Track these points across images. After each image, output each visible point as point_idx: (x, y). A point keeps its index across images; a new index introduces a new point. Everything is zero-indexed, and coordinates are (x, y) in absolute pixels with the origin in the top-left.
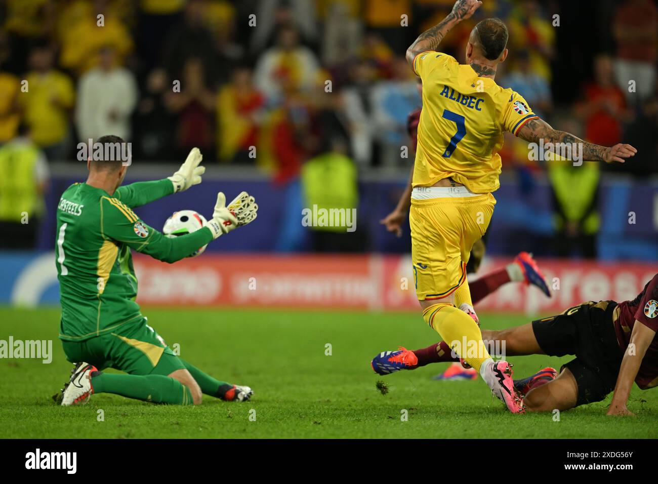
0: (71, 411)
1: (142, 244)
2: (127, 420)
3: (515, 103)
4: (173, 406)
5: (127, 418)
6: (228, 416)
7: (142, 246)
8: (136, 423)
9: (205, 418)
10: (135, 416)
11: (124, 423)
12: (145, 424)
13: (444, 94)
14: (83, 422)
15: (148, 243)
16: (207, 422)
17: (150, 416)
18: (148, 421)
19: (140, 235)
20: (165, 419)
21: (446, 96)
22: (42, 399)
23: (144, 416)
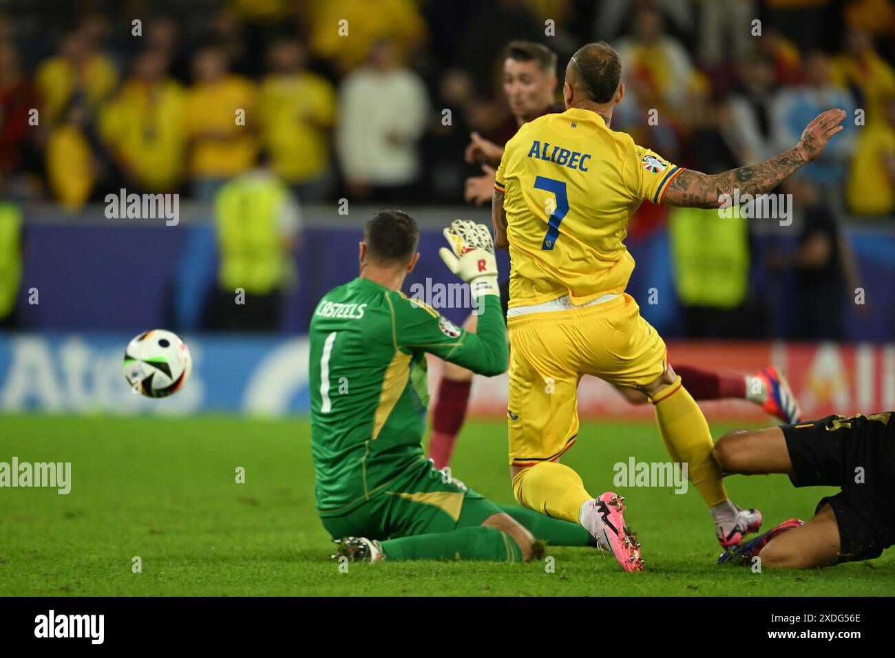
0: (332, 570)
1: (453, 347)
2: (414, 582)
3: (644, 160)
4: (482, 562)
5: (415, 580)
6: (561, 576)
7: (454, 349)
8: (428, 586)
9: (529, 580)
10: (425, 576)
11: (410, 588)
12: (440, 589)
13: (534, 154)
14: (351, 586)
15: (462, 345)
16: (531, 586)
17: (449, 577)
18: (445, 585)
19: (448, 335)
20: (470, 581)
21: (538, 156)
22: (291, 552)
23: (439, 577)
